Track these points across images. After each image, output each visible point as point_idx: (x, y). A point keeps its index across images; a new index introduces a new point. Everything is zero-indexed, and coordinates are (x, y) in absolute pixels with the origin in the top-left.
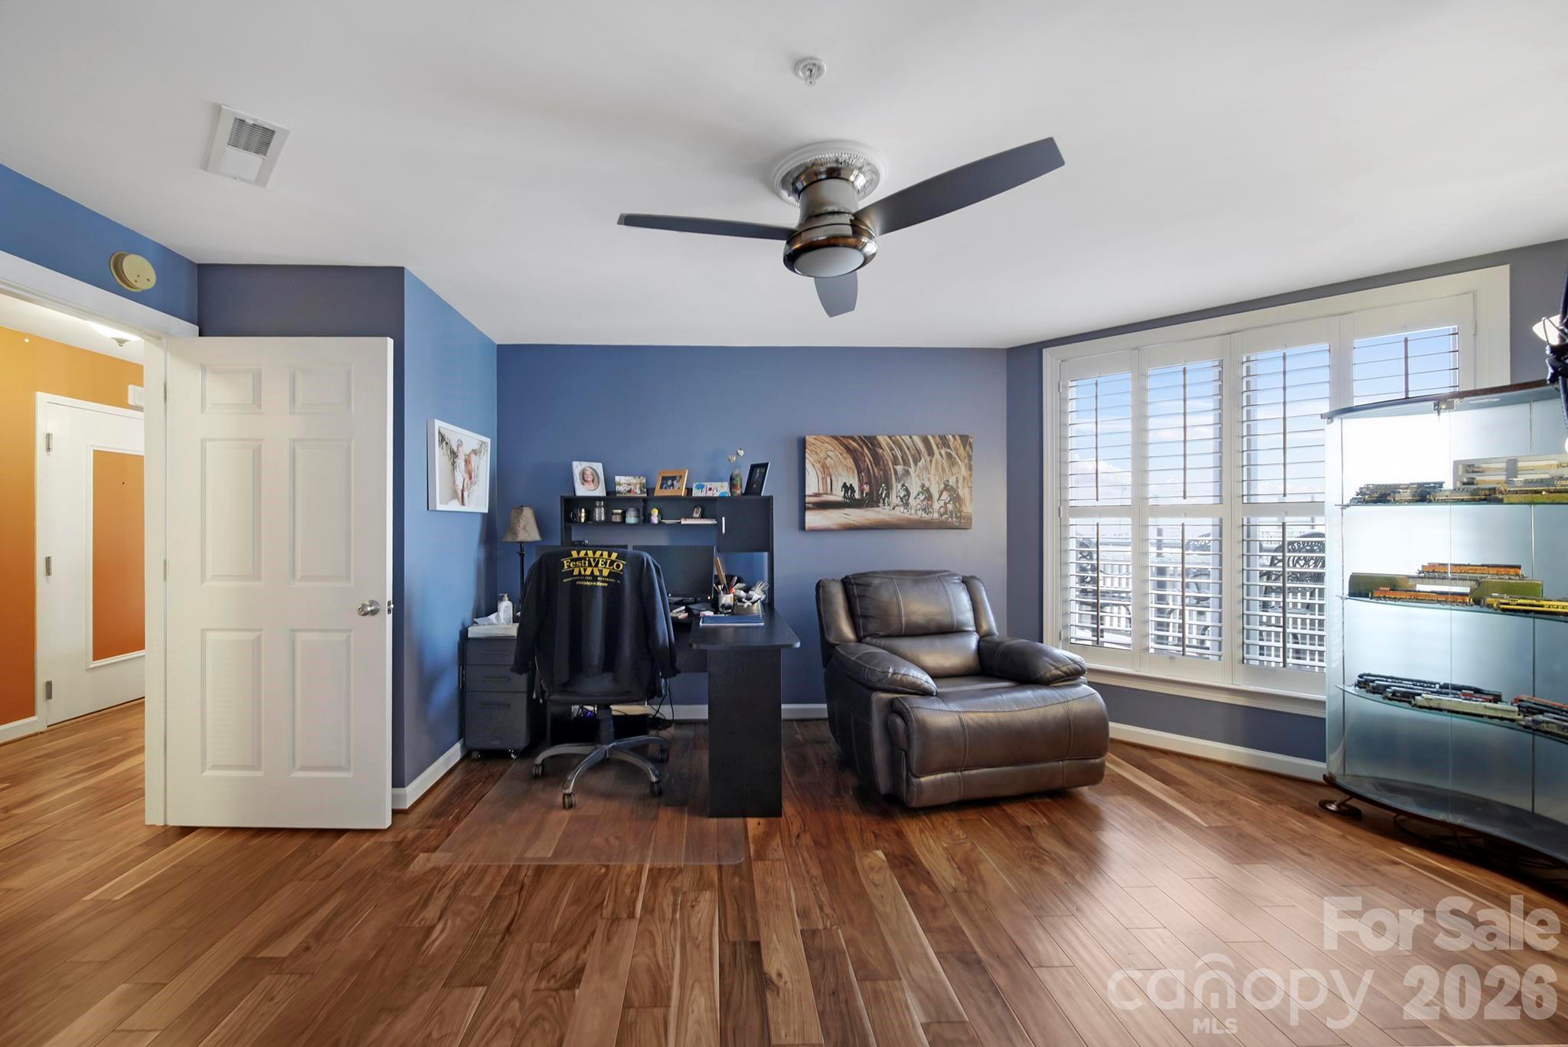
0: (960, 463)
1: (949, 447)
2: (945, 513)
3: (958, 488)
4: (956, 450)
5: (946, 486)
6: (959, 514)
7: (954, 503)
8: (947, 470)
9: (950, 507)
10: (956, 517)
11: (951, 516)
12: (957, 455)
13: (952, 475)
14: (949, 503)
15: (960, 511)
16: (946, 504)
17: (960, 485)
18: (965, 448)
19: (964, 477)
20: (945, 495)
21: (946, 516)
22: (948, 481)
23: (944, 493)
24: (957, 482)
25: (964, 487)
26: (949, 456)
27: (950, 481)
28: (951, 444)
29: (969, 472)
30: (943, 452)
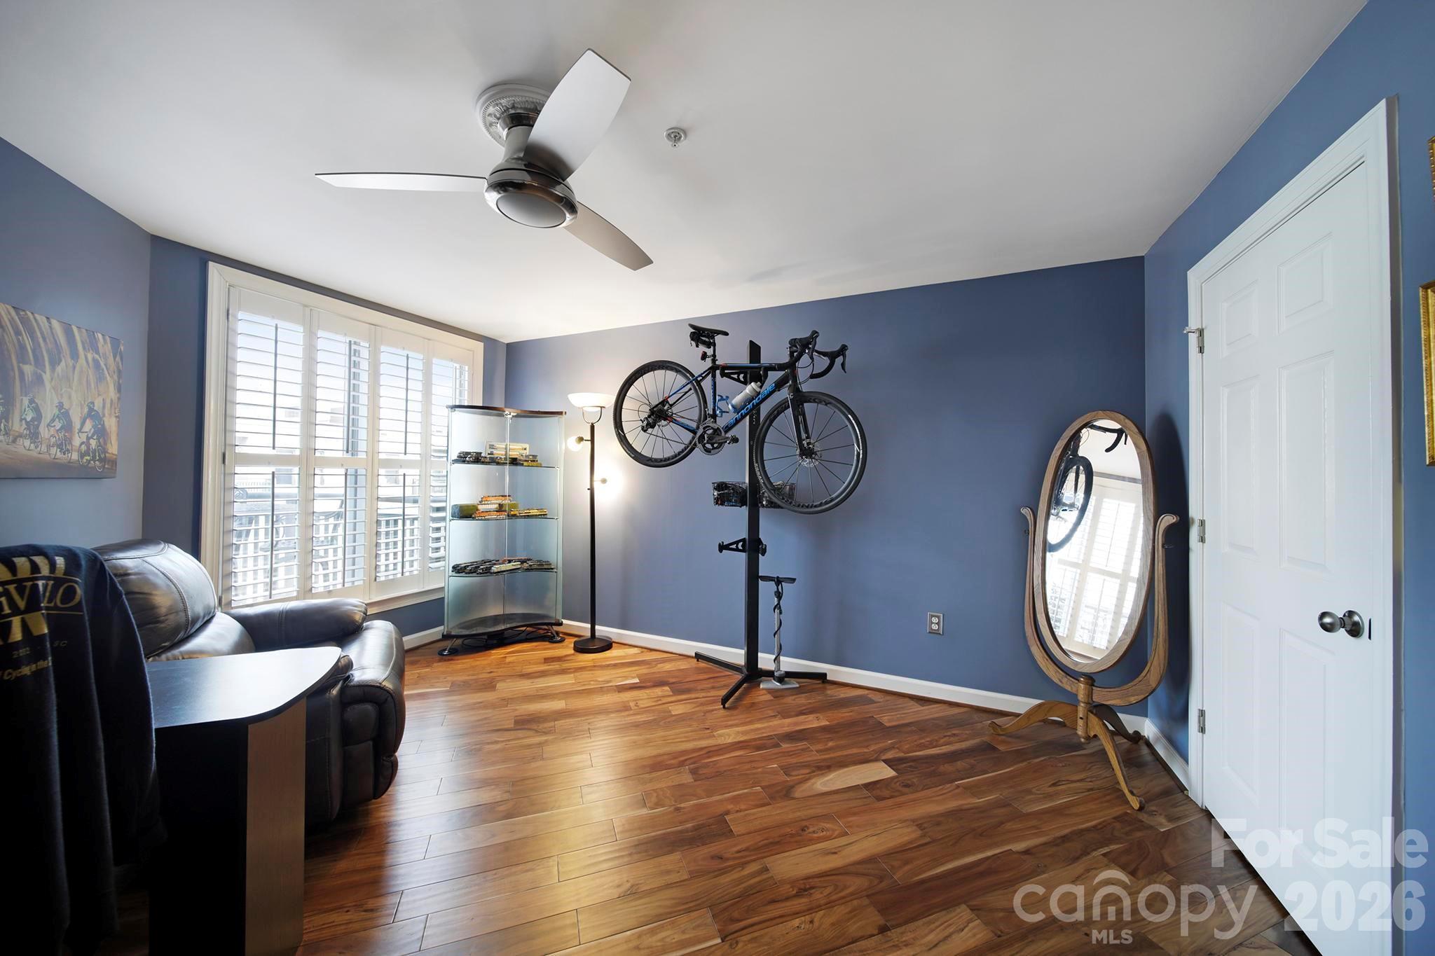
0: (108, 378)
1: (97, 352)
2: (87, 453)
3: (104, 415)
4: (106, 359)
5: (91, 410)
6: (103, 456)
7: (98, 439)
8: (93, 386)
9: (93, 443)
10: (101, 460)
11: (94, 459)
12: (106, 365)
13: (99, 395)
14: (92, 438)
15: (105, 451)
16: (88, 438)
17: (106, 412)
18: (115, 357)
19: (112, 400)
20: (88, 426)
21: (88, 458)
22: (93, 403)
23: (88, 422)
24: (104, 407)
25: (110, 415)
26: (97, 365)
27: (96, 404)
28: (100, 346)
29: (118, 395)
30: (90, 356)
